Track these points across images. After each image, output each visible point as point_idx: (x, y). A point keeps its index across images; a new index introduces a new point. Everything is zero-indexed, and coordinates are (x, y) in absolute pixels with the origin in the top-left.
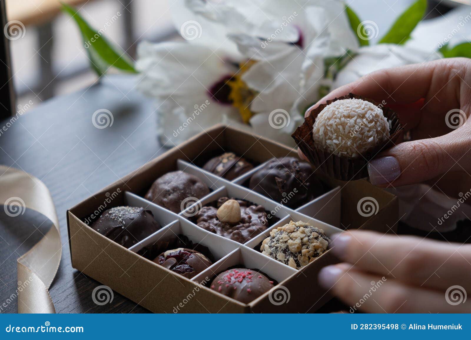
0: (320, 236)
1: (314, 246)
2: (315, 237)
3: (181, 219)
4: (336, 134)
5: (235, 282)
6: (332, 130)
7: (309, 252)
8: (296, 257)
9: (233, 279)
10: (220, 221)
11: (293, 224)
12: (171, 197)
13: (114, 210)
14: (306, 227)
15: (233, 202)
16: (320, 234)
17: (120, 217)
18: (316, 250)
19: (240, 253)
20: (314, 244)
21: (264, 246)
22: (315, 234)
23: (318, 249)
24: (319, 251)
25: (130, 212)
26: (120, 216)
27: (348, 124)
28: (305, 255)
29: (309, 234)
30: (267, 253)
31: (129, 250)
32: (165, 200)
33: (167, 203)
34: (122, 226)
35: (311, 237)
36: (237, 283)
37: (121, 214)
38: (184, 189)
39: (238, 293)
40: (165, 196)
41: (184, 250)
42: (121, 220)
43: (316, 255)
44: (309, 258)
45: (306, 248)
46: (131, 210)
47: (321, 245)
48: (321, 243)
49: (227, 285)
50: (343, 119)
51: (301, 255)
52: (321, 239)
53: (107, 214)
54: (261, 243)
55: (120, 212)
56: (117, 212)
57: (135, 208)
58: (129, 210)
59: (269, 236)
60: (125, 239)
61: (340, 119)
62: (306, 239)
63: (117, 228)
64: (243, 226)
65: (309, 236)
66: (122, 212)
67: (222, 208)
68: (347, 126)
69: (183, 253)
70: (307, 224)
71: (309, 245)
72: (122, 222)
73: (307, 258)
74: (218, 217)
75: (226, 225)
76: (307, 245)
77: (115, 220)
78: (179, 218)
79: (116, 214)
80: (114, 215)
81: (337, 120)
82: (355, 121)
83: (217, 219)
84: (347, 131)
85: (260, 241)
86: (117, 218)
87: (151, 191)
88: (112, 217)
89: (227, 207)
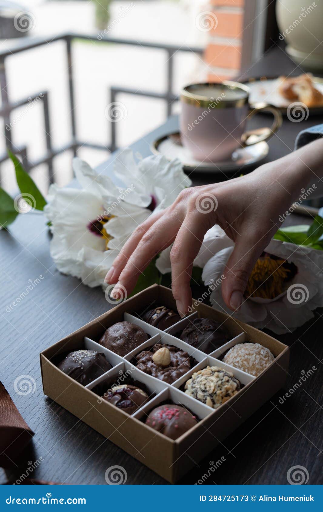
0: (230, 379)
1: (226, 388)
2: (227, 380)
3: (125, 362)
4: (243, 368)
5: (165, 419)
6: (240, 365)
7: (222, 393)
8: (212, 397)
9: (164, 416)
10: (154, 364)
11: (210, 369)
12: (119, 342)
13: (76, 353)
14: (219, 371)
15: (165, 350)
16: (230, 377)
17: (80, 360)
18: (227, 391)
19: (169, 391)
20: (226, 386)
21: (187, 386)
22: (226, 378)
23: (229, 390)
24: (230, 392)
25: (88, 355)
26: (80, 358)
27: (251, 359)
28: (219, 396)
29: (222, 378)
30: (189, 392)
31: (85, 388)
32: (114, 344)
33: (116, 347)
34: (81, 367)
35: (224, 380)
36: (167, 420)
37: (81, 357)
38: (128, 336)
39: (168, 429)
40: (114, 341)
41: (127, 388)
42: (81, 362)
43: (227, 395)
44: (222, 398)
45: (220, 389)
46: (89, 354)
47: (231, 387)
48: (231, 385)
49: (159, 421)
50: (246, 357)
51: (216, 396)
52: (231, 382)
53: (71, 357)
54: (185, 383)
55: (80, 355)
56: (78, 355)
57: (92, 352)
58: (87, 354)
59: (191, 378)
60: (83, 377)
61: (244, 356)
62: (220, 382)
63: (77, 368)
64: (172, 369)
65: (222, 380)
66: (82, 355)
67: (156, 354)
68: (250, 361)
69: (126, 391)
70: (220, 369)
71: (222, 387)
72: (81, 364)
73: (220, 398)
74: (154, 360)
75: (159, 367)
76: (220, 387)
77: (77, 362)
78: (124, 361)
79: (77, 357)
80: (76, 357)
81: (243, 358)
82: (255, 357)
83: (153, 362)
84: (251, 364)
85: (184, 382)
86: (78, 360)
87: (104, 337)
88: (74, 359)
89: (160, 353)
